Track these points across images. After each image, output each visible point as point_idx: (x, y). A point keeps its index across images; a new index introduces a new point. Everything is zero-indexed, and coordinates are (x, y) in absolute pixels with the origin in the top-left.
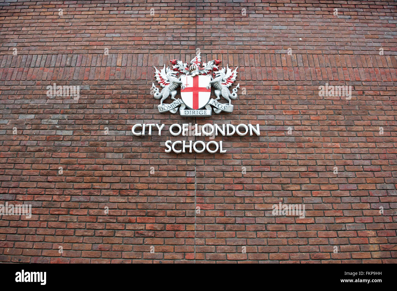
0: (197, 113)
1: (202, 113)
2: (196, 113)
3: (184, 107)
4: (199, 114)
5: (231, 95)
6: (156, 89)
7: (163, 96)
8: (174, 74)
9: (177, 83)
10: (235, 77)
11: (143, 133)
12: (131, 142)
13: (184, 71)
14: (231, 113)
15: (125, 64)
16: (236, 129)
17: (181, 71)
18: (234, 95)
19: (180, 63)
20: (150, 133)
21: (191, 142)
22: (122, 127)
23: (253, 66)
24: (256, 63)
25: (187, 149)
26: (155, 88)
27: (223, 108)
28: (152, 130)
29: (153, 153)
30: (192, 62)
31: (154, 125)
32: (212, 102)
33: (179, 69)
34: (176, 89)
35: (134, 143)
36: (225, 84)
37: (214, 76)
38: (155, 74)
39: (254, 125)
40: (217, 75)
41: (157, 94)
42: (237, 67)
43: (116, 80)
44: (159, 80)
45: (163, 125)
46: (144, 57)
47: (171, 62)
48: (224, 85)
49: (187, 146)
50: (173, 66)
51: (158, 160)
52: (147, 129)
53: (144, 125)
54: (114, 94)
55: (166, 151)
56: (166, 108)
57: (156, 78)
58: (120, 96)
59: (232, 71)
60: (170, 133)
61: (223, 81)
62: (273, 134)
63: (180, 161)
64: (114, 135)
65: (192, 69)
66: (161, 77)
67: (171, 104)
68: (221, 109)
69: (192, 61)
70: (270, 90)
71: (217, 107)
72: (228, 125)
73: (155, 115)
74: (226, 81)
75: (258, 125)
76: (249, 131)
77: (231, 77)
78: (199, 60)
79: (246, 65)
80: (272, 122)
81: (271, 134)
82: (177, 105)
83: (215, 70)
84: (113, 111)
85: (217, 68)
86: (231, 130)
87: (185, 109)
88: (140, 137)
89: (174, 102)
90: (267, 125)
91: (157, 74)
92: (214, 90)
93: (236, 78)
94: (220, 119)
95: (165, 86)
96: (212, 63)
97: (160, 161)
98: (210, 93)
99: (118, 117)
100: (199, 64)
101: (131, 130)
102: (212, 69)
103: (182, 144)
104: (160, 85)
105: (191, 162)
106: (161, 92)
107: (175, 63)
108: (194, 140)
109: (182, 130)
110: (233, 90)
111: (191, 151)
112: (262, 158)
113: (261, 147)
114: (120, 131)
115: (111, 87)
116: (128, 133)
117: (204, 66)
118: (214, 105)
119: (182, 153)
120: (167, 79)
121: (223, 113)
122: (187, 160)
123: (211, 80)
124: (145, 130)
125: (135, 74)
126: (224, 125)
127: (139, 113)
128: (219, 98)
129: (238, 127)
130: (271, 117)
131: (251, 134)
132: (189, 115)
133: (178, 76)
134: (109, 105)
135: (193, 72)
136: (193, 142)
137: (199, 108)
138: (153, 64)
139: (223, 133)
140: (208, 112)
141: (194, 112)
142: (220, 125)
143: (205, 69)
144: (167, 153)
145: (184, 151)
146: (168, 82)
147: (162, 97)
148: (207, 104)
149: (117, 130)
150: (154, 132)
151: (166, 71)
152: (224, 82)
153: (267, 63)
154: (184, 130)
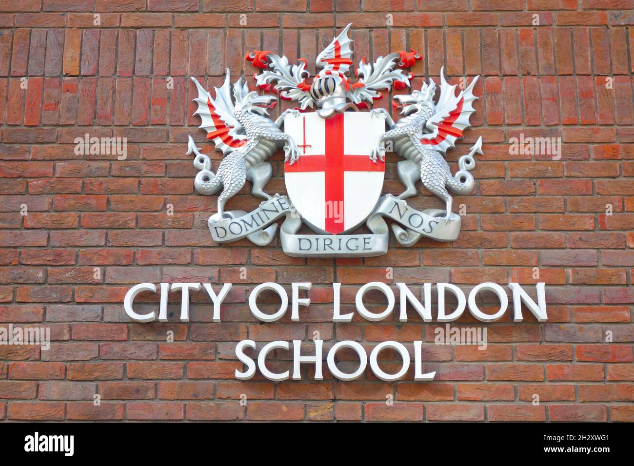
0: (340, 245)
1: (355, 245)
2: (335, 245)
3: (297, 225)
4: (344, 251)
5: (455, 183)
6: (202, 161)
7: (226, 187)
8: (260, 105)
9: (273, 141)
10: (468, 116)
11: (163, 316)
12: (122, 345)
13: (294, 95)
14: (451, 242)
15: (93, 66)
16: (467, 300)
17: (284, 94)
18: (463, 180)
19: (281, 62)
20: (184, 315)
21: (319, 344)
22: (91, 291)
23: (528, 74)
24: (542, 63)
25: (309, 369)
26: (199, 155)
27: (426, 226)
28: (191, 303)
29: (196, 379)
30: (323, 61)
31: (196, 286)
32: (388, 204)
33: (277, 87)
34: (268, 159)
35: (131, 349)
36: (434, 142)
37: (396, 112)
38: (196, 105)
39: (529, 286)
40: (406, 109)
41: (206, 179)
42: (476, 79)
43: (62, 126)
44: (210, 127)
45: (227, 287)
46: (157, 40)
47: (249, 59)
48: (430, 147)
49: (308, 359)
50: (257, 77)
51: (211, 403)
52: (175, 298)
53: (165, 288)
54: (57, 175)
55: (239, 374)
56: (235, 229)
57: (198, 117)
58: (81, 182)
59: (457, 94)
60: (251, 313)
61: (426, 129)
62: (589, 315)
63: (285, 408)
64: (66, 319)
65: (320, 90)
66: (215, 117)
67: (254, 213)
68: (420, 230)
69: (321, 56)
70: (586, 159)
71: (406, 224)
72: (441, 287)
73: (199, 250)
74: (436, 132)
75: (541, 287)
76: (511, 303)
77: (455, 114)
78: (346, 52)
79: (507, 68)
80: (591, 272)
81: (584, 314)
82: (273, 216)
83: (399, 87)
84: (57, 237)
85: (408, 83)
86: (451, 301)
87: (299, 232)
88: (154, 326)
89: (264, 205)
90: (572, 284)
91: (203, 103)
92: (396, 162)
93: (473, 117)
94: (417, 263)
95: (233, 149)
96: (391, 64)
97: (218, 407)
98: (384, 172)
99: (77, 256)
100: (345, 67)
101: (121, 303)
102: (388, 86)
103: (291, 351)
104: (214, 143)
105: (320, 412)
106: (218, 173)
107: (262, 65)
108: (329, 337)
109: (290, 303)
110: (462, 160)
111: (319, 375)
112: (554, 397)
113: (550, 358)
114: (86, 306)
115: (49, 151)
116: (111, 313)
117: (362, 76)
118: (395, 216)
119: (290, 380)
120: (237, 126)
121: (426, 242)
122: (308, 403)
123: (388, 127)
124: (169, 303)
125: (126, 104)
126: (427, 288)
127: (146, 242)
128: (411, 190)
129: (475, 290)
130: (587, 255)
131: (518, 316)
132: (313, 251)
133: (273, 111)
134: (45, 215)
135: (324, 98)
136: (328, 342)
137: (348, 226)
138: (188, 68)
139: (426, 314)
140: (377, 243)
141: (328, 242)
142: (416, 286)
143: (367, 86)
144: (243, 381)
145: (297, 375)
146: (241, 137)
147: (220, 189)
148: (373, 214)
149: (73, 302)
150: (197, 308)
151: (232, 93)
152: (429, 136)
153: (579, 62)
154: (296, 301)
